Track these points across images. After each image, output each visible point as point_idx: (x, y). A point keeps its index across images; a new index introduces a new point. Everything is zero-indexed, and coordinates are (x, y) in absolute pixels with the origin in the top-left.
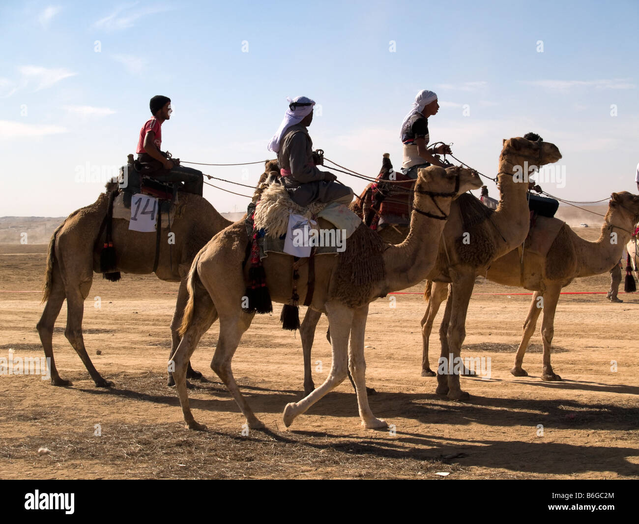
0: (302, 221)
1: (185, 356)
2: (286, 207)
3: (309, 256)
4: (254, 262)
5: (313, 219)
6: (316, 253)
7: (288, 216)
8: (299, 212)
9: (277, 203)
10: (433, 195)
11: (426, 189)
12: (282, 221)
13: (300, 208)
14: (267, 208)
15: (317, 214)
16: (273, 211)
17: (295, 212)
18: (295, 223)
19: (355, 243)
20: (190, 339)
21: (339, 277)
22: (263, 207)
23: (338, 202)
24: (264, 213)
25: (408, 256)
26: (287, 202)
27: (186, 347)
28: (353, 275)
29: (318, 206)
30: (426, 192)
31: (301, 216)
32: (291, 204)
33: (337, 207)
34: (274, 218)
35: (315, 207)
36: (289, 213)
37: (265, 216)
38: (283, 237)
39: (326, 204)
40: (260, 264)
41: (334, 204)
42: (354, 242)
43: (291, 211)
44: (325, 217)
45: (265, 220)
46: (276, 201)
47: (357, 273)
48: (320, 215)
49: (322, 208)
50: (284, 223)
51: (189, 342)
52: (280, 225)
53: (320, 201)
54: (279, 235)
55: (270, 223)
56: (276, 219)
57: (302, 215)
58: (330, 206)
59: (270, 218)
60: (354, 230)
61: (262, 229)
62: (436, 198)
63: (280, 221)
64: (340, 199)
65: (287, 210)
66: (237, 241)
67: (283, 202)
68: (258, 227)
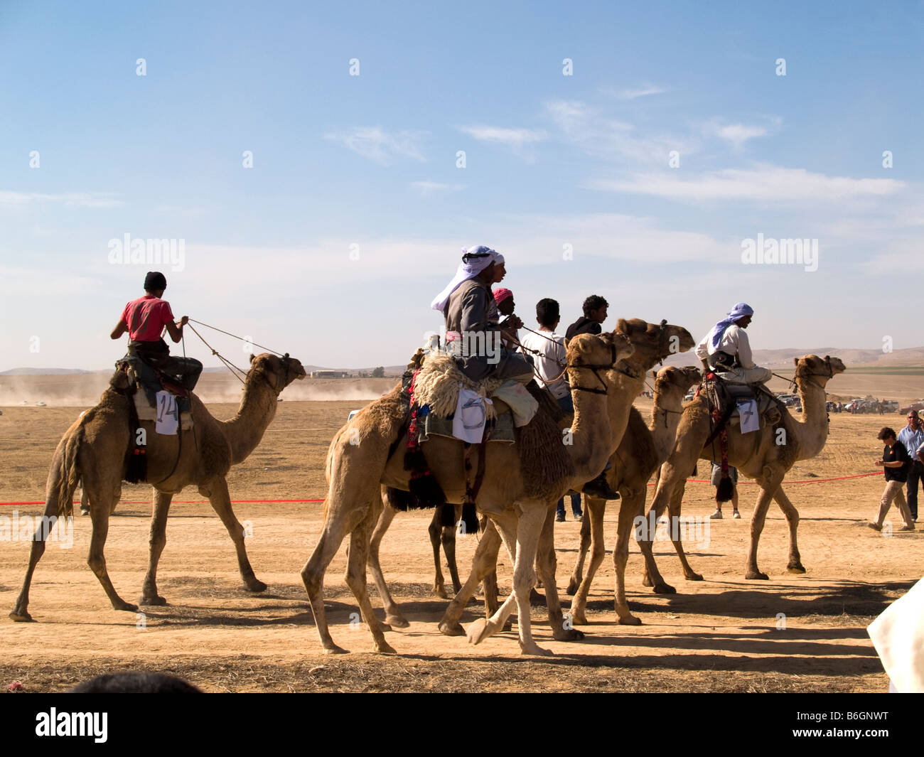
0: (474, 398)
1: (360, 565)
2: (455, 381)
3: (480, 442)
4: (411, 446)
5: (488, 397)
6: (489, 439)
7: (458, 392)
8: (470, 387)
9: (445, 374)
10: (595, 368)
11: (587, 362)
12: (451, 397)
13: (472, 383)
14: (433, 379)
15: (492, 392)
16: (439, 384)
17: (465, 387)
18: (466, 401)
19: (537, 431)
20: (359, 544)
21: (528, 472)
22: (426, 378)
23: (515, 380)
24: (428, 385)
25: (584, 443)
26: (456, 374)
27: (359, 555)
28: (544, 471)
29: (494, 382)
30: (587, 365)
31: (474, 392)
32: (461, 378)
33: (515, 386)
34: (442, 392)
35: (490, 383)
36: (459, 388)
37: (430, 390)
38: (451, 417)
39: (501, 381)
40: (418, 449)
41: (511, 382)
42: (534, 430)
43: (461, 385)
44: (502, 397)
45: (430, 394)
46: (444, 372)
47: (548, 469)
48: (495, 395)
49: (498, 386)
50: (453, 401)
51: (359, 548)
52: (449, 402)
53: (495, 377)
54: (446, 414)
55: (436, 399)
56: (444, 393)
57: (476, 391)
58: (506, 384)
59: (436, 392)
60: (533, 414)
61: (426, 406)
62: (598, 372)
63: (448, 397)
64: (518, 377)
65: (456, 384)
66: (387, 417)
67: (452, 373)
68: (419, 402)
